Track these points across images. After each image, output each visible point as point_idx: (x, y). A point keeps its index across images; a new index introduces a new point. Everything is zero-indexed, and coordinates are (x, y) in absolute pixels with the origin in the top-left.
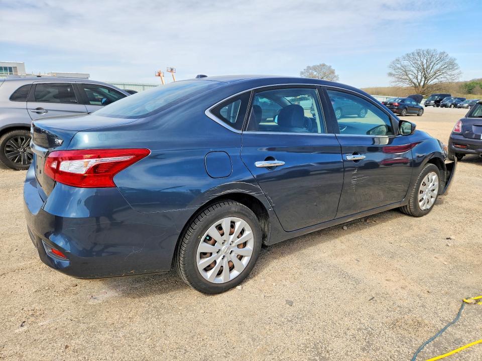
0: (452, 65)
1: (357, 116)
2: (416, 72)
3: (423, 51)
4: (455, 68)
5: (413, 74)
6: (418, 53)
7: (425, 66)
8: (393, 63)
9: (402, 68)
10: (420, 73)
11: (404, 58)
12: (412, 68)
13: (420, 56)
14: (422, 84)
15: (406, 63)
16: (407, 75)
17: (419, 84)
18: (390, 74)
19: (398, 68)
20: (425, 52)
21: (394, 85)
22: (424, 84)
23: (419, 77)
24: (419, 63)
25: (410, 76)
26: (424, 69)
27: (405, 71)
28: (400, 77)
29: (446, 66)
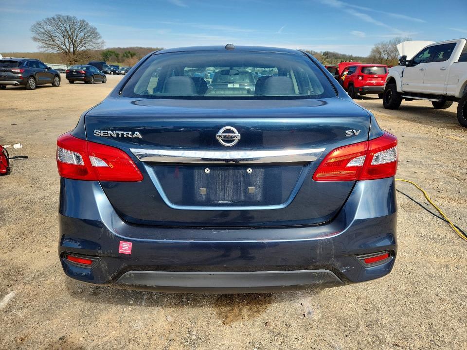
0: (94, 34)
1: (51, 85)
2: (62, 38)
3: (63, 17)
4: (98, 37)
5: (60, 40)
6: (59, 19)
7: (70, 33)
8: (35, 26)
9: (47, 33)
10: (67, 40)
11: (46, 23)
12: (58, 34)
13: (61, 22)
14: (72, 50)
15: (49, 28)
16: (53, 41)
17: (69, 50)
18: (35, 39)
19: (42, 33)
20: (66, 18)
21: (42, 50)
22: (74, 51)
23: (67, 44)
24: (63, 29)
25: (58, 42)
26: (70, 36)
27: (51, 37)
28: (47, 42)
29: (89, 34)
